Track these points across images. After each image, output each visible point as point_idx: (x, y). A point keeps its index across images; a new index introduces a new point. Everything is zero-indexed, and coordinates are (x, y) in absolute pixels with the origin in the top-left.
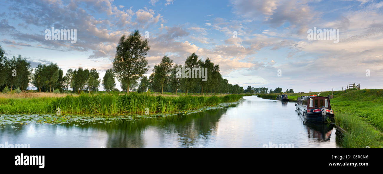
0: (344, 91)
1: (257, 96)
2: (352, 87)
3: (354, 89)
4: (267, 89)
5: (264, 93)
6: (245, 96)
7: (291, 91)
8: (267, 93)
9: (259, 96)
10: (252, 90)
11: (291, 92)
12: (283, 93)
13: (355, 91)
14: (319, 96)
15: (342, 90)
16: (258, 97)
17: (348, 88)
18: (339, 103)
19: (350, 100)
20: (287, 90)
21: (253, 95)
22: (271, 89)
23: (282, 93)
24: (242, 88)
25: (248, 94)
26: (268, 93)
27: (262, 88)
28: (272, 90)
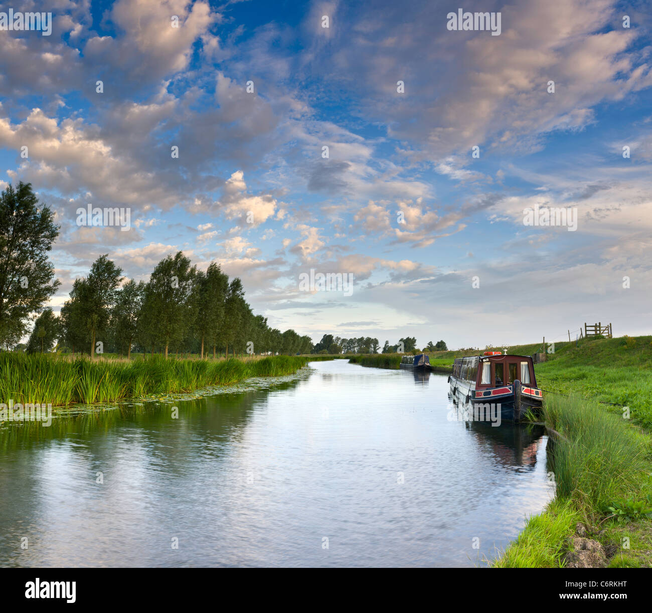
0: (572, 342)
1: (349, 360)
2: (594, 333)
3: (598, 337)
4: (376, 342)
5: (368, 352)
6: (316, 359)
7: (441, 345)
8: (375, 352)
9: (353, 361)
10: (336, 345)
11: (441, 349)
12: (418, 350)
13: (601, 341)
14: (506, 354)
15: (567, 340)
16: (350, 362)
17: (584, 335)
18: (560, 373)
19: (589, 365)
20: (430, 343)
21: (338, 358)
22: (387, 342)
23: (415, 352)
24: (306, 340)
25: (324, 355)
26: (380, 351)
27: (362, 338)
28: (390, 345)
